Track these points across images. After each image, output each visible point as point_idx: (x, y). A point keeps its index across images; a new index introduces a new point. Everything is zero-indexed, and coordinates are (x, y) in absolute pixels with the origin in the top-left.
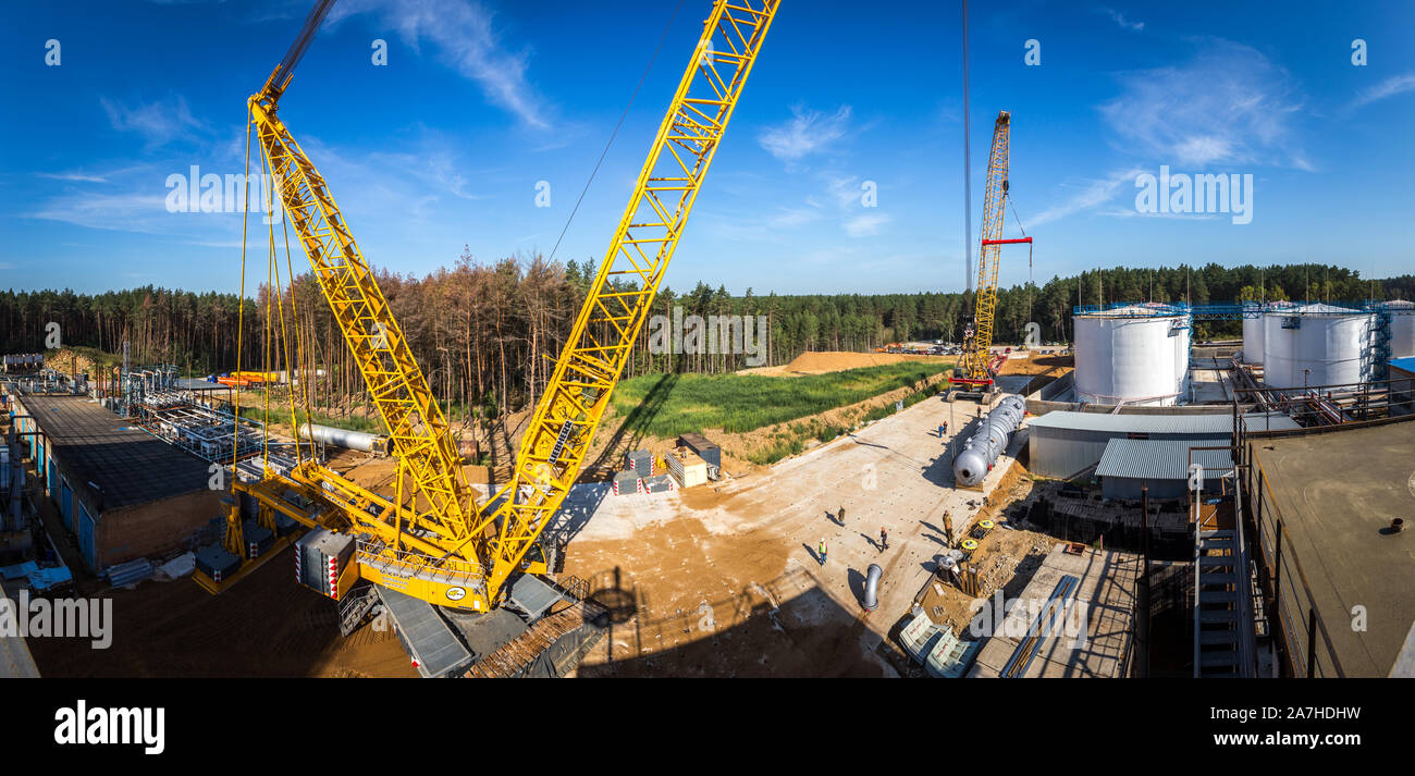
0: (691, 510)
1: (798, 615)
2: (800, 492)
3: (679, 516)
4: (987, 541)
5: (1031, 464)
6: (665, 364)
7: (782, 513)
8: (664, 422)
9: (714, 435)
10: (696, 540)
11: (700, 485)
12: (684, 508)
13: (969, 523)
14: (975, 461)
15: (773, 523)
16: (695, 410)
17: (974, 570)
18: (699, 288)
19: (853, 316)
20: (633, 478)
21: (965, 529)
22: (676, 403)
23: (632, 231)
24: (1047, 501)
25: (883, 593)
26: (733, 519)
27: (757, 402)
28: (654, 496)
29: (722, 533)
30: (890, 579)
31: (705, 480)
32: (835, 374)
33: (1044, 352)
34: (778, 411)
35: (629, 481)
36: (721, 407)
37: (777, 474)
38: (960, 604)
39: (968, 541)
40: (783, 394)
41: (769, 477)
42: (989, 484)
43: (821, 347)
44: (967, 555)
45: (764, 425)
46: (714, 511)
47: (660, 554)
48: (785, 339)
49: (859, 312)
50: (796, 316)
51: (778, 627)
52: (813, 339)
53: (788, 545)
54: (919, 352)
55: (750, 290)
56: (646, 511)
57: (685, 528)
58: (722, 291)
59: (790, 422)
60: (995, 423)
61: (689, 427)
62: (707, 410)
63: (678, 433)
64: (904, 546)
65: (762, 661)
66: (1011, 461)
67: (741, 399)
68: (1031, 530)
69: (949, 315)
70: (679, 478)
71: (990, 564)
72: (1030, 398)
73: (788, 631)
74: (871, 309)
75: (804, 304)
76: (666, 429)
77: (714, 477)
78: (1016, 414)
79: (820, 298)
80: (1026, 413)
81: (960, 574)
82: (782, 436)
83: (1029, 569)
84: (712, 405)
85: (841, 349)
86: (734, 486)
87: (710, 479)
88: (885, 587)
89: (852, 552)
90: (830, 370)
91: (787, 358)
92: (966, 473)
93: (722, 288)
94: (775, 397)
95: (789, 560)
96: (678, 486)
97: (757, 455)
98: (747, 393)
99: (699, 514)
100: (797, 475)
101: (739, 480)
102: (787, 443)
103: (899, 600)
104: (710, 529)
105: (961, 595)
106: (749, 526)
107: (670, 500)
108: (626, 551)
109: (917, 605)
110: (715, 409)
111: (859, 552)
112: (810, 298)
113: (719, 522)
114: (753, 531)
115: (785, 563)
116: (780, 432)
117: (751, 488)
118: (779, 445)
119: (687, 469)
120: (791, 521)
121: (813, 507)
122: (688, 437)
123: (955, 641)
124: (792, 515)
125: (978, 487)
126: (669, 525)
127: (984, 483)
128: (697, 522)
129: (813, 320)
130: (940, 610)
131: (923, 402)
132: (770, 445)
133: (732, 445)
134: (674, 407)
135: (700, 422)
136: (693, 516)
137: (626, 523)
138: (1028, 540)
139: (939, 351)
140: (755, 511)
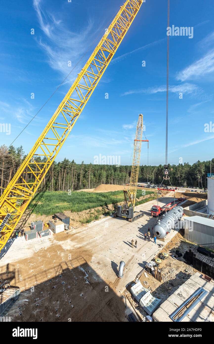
0: (58, 242)
1: (95, 278)
2: (97, 233)
3: (53, 244)
4: (165, 261)
5: (185, 235)
6: (50, 188)
7: (91, 241)
8: (49, 210)
9: (67, 213)
10: (59, 253)
11: (61, 232)
12: (55, 241)
13: (158, 252)
14: (162, 229)
15: (88, 244)
16: (61, 204)
17: (160, 271)
18: (65, 160)
19: (118, 172)
20: (35, 232)
21: (157, 254)
22: (54, 202)
23: (44, 140)
24: (192, 253)
25: (125, 272)
26: (73, 243)
27: (84, 201)
28: (43, 238)
29: (69, 249)
30: (128, 267)
31: (64, 230)
32: (111, 192)
33: (192, 191)
34: (91, 205)
35: (33, 234)
36: (71, 203)
37: (90, 227)
38: (154, 282)
39: (158, 259)
40: (93, 199)
41: (87, 228)
42: (167, 239)
43: (107, 183)
44: (157, 265)
45: (86, 209)
46: (66, 241)
47: (44, 260)
48: (95, 179)
49: (121, 171)
50: (99, 172)
51: (87, 282)
52: (104, 179)
53: (93, 252)
54: (141, 186)
55: (83, 162)
56: (39, 245)
57: (55, 249)
58: (73, 162)
59: (95, 208)
60: (170, 216)
61: (58, 211)
62: (66, 204)
63: (54, 213)
64: (133, 256)
65: (81, 295)
66: (176, 232)
67: (78, 200)
68: (185, 262)
69: (153, 174)
70: (54, 230)
71: (166, 270)
72: (185, 208)
73: (91, 284)
74: (125, 170)
75: (102, 167)
76: (49, 212)
77: (67, 229)
78: (179, 214)
79: (107, 165)
80: (183, 214)
81: (155, 271)
82: (92, 213)
83: (184, 278)
84: (67, 202)
85: (114, 184)
86: (74, 231)
87: (65, 229)
88: (126, 270)
89: (115, 256)
90: (109, 191)
91: (95, 186)
92: (158, 233)
93: (73, 161)
94: (90, 199)
95: (93, 258)
96: (53, 233)
97: (83, 220)
98: (80, 198)
99: (60, 243)
100: (97, 227)
101: (76, 229)
102: (93, 216)
103: (131, 276)
104: (64, 248)
105: (154, 279)
106: (79, 246)
107: (49, 239)
108: (30, 262)
109: (137, 279)
110: (68, 204)
111: (117, 256)
112: (104, 166)
113: (68, 245)
114: (80, 247)
115: (91, 259)
116: (92, 212)
117: (80, 232)
118: (91, 216)
119: (56, 226)
120: (94, 244)
121: (102, 239)
122: (58, 214)
123: (151, 296)
124: (94, 241)
125: (163, 239)
126: (49, 248)
127: (165, 238)
128: (60, 246)
129: (104, 174)
130: (146, 283)
131: (142, 204)
132: (87, 216)
133: (74, 217)
134: (53, 203)
135: (62, 208)
136: (58, 244)
137: (31, 251)
138: (183, 267)
139: (149, 187)
140: (81, 240)
